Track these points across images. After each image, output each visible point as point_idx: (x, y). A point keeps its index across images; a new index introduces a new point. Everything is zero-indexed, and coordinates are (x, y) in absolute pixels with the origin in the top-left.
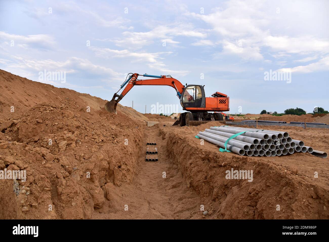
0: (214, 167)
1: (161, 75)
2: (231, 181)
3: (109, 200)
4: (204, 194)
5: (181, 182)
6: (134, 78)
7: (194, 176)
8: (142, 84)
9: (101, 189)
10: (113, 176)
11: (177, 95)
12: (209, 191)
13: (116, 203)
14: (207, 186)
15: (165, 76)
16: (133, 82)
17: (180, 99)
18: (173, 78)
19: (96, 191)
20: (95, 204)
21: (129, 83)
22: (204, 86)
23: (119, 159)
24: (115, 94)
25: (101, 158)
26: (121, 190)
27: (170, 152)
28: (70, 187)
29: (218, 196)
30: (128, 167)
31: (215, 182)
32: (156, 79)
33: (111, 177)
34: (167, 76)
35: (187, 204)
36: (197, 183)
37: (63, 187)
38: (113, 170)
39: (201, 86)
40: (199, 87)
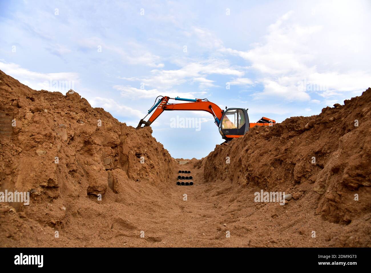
0: (291, 137)
1: (196, 99)
2: (329, 143)
3: (116, 192)
4: (275, 181)
5: (231, 187)
6: (164, 101)
7: (254, 163)
8: (174, 109)
9: (103, 167)
10: (127, 165)
11: (215, 122)
12: (285, 175)
13: (127, 196)
14: (279, 169)
15: (201, 100)
16: (163, 106)
17: (218, 126)
18: (210, 102)
19: (95, 167)
20: (89, 187)
21: (158, 108)
22: (248, 109)
23: (138, 143)
24: (142, 120)
25: (108, 126)
26: (138, 186)
27: (210, 174)
28: (38, 124)
29: (305, 173)
30: (151, 161)
31: (296, 155)
32: (190, 103)
33: (124, 167)
34: (203, 100)
35: (246, 202)
36: (262, 169)
37: (26, 122)
38: (128, 154)
39: (243, 109)
40: (241, 110)
